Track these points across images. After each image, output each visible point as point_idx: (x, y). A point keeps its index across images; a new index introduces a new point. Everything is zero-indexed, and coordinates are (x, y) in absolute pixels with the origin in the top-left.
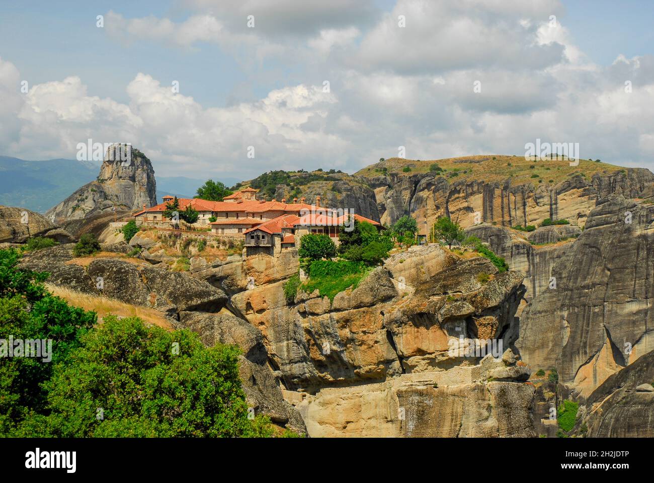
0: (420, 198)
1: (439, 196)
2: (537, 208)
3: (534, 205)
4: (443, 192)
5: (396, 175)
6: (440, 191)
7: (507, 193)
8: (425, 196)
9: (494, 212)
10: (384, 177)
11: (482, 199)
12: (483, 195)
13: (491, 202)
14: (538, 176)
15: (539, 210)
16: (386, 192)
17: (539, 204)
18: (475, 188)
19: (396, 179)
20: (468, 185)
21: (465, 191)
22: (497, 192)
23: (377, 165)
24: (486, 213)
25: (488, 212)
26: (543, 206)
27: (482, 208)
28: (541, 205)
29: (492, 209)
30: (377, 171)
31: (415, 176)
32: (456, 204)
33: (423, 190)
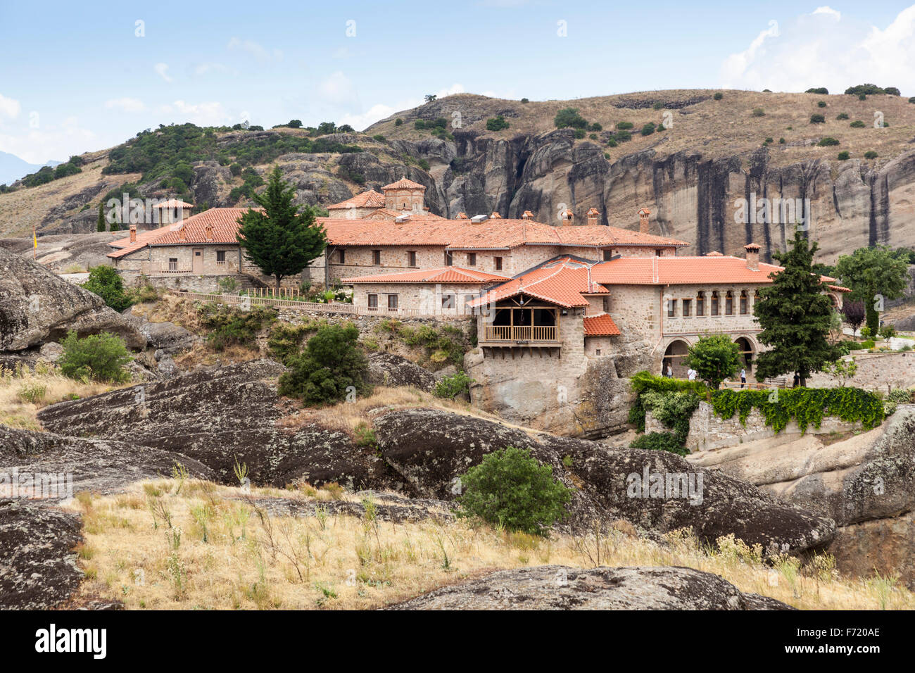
0: (532, 196)
1: (585, 193)
2: (839, 224)
3: (830, 214)
4: (596, 181)
5: (470, 136)
6: (587, 179)
7: (762, 184)
8: (546, 191)
9: (728, 232)
10: (439, 142)
11: (696, 199)
12: (699, 188)
13: (720, 207)
14: (836, 143)
15: (843, 228)
16: (445, 179)
17: (842, 213)
18: (679, 174)
19: (469, 148)
20: (660, 165)
21: (651, 181)
22: (736, 181)
23: (418, 112)
24: (707, 235)
25: (712, 232)
26: (853, 216)
27: (695, 223)
28: (849, 214)
29: (722, 225)
30: (419, 126)
31: (519, 140)
32: (628, 211)
33: (542, 175)
